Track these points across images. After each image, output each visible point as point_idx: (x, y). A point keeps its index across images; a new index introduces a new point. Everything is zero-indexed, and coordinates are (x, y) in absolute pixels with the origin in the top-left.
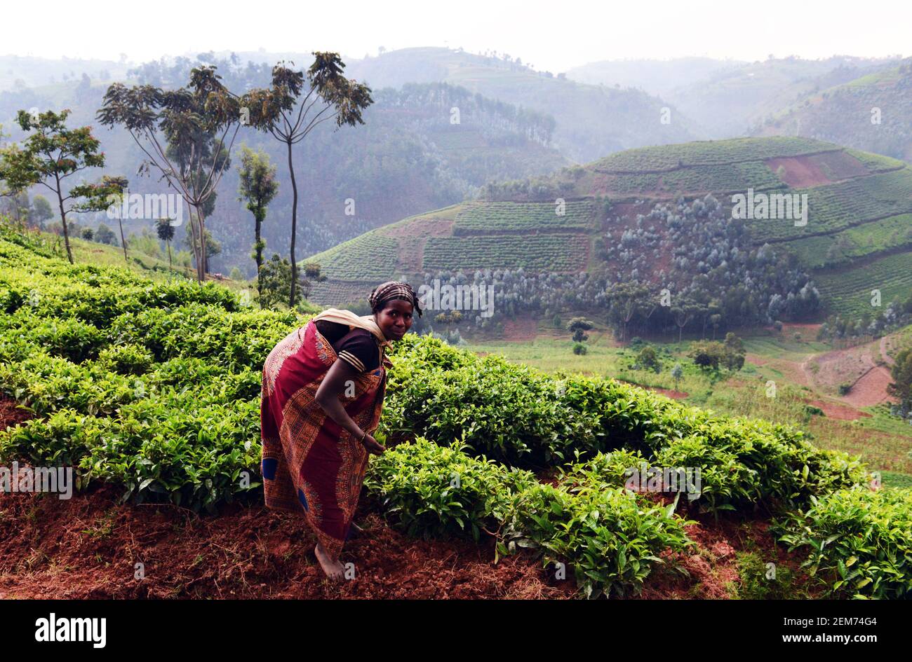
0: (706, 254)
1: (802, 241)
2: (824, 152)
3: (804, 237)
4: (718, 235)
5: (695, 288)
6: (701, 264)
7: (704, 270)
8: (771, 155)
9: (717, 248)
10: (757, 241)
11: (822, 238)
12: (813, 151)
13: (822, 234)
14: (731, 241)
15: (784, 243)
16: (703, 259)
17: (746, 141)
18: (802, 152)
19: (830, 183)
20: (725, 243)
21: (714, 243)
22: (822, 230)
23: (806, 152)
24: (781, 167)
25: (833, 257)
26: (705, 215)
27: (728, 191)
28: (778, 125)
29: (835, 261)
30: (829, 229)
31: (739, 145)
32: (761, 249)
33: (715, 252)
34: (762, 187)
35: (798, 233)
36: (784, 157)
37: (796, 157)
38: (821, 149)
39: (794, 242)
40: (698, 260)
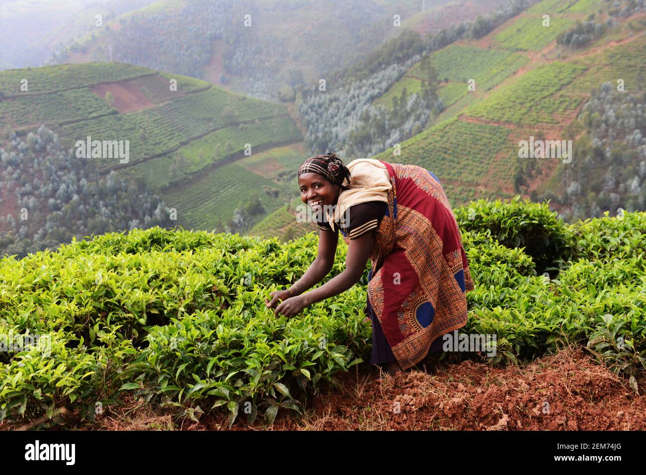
0: (55, 191)
1: (143, 163)
2: (143, 76)
3: (145, 160)
4: (62, 168)
5: (51, 228)
6: (52, 201)
7: (57, 208)
8: (95, 82)
9: (64, 182)
10: (102, 170)
11: (161, 159)
12: (133, 76)
13: (160, 156)
14: (77, 174)
15: (128, 169)
16: (53, 196)
17: (66, 68)
18: (123, 78)
19: (155, 106)
20: (72, 175)
21: (59, 177)
22: (159, 152)
23: (126, 77)
24: (108, 94)
25: (174, 176)
26: (43, 149)
27: (61, 121)
28: (84, 51)
29: (177, 179)
30: (165, 149)
31: (60, 72)
32: (108, 177)
33: (63, 186)
34: (94, 115)
35: (138, 157)
36: (108, 83)
37: (119, 83)
38: (138, 74)
39: (137, 167)
40: (47, 198)
